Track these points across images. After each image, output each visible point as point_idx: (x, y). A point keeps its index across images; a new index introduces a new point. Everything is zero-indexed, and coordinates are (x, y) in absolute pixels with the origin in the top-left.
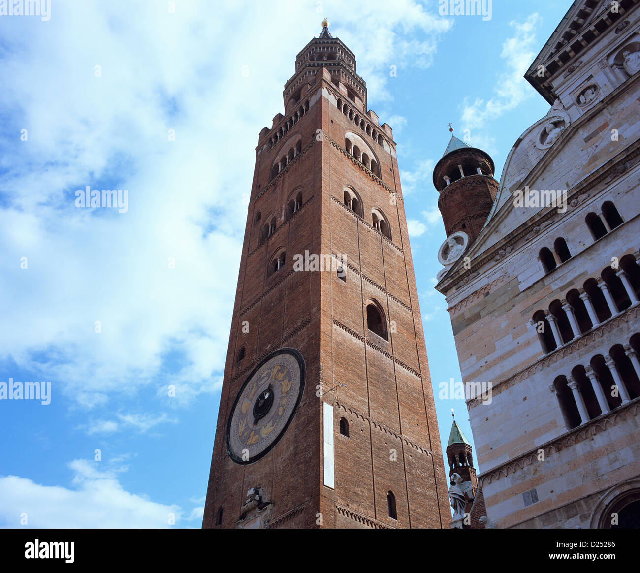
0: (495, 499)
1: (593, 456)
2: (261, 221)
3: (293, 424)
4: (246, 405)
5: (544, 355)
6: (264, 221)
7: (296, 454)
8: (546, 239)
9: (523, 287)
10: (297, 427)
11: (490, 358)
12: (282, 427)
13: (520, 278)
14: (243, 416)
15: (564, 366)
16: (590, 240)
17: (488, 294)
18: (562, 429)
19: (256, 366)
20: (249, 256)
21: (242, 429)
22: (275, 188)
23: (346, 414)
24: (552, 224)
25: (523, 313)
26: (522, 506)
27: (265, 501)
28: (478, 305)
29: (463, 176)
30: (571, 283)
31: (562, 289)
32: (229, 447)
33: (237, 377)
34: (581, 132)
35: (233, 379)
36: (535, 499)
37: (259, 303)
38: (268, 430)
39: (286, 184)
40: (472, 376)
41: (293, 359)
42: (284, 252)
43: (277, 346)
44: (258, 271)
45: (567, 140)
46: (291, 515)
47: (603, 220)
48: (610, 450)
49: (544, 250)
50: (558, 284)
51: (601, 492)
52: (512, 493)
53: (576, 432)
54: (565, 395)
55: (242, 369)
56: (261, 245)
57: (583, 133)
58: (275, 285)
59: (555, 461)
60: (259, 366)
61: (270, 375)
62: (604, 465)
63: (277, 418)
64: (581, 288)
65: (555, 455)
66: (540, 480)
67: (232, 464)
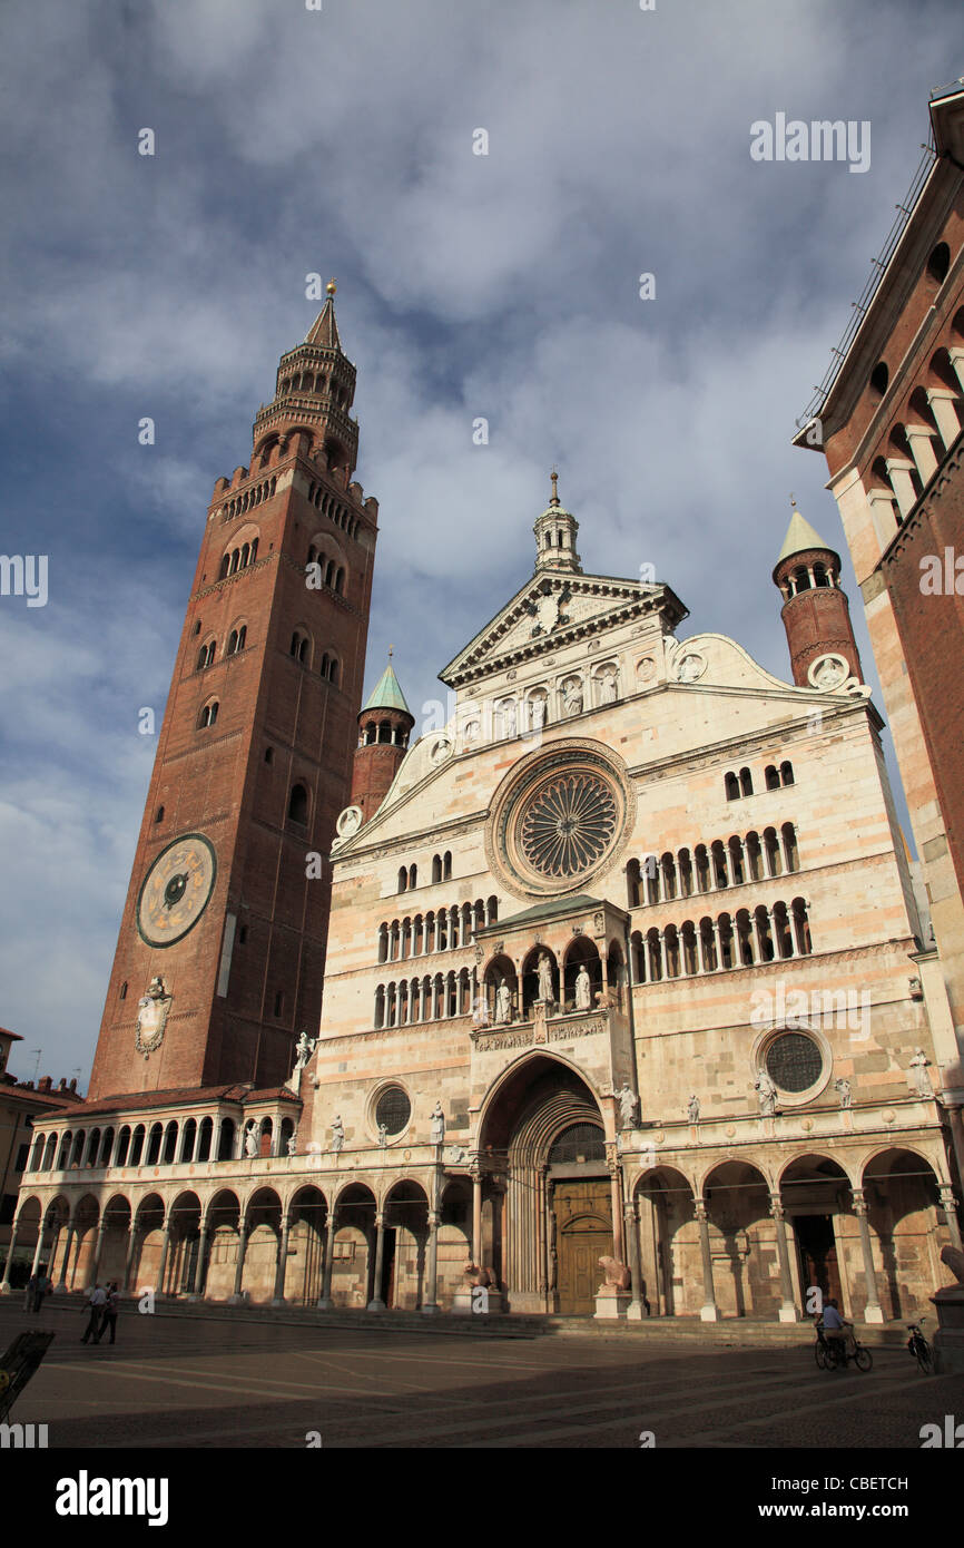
0: (325, 1061)
1: (382, 1052)
2: (200, 636)
3: (198, 925)
4: (159, 880)
5: (377, 964)
6: (203, 640)
7: (197, 957)
8: (406, 859)
9: (384, 894)
12: (189, 924)
13: (383, 885)
14: (155, 892)
15: (386, 978)
16: (431, 879)
17: (360, 886)
18: (371, 1027)
19: (169, 841)
20: (181, 681)
21: (153, 907)
22: (220, 599)
24: (415, 847)
25: (377, 918)
26: (336, 1071)
27: (167, 993)
28: (351, 892)
29: (377, 742)
30: (409, 911)
31: (404, 912)
32: (138, 920)
33: (153, 841)
34: (459, 765)
35: (149, 842)
36: (345, 1069)
37: (184, 758)
38: (178, 920)
39: (233, 601)
40: (334, 955)
41: (208, 852)
42: (216, 706)
43: (196, 827)
44: (188, 711)
45: (446, 769)
46: (187, 1015)
47: (443, 866)
48: (390, 1052)
49: (403, 869)
50: (402, 907)
51: (378, 1078)
52: (334, 1060)
53: (378, 1031)
54: (380, 1001)
55: (160, 833)
56: (195, 675)
57: (457, 770)
58: (204, 745)
59: (362, 1047)
60: (177, 841)
61: (184, 857)
62: (385, 1060)
63: (186, 911)
64: (413, 919)
65: (363, 1043)
66: (350, 1057)
67: (140, 941)
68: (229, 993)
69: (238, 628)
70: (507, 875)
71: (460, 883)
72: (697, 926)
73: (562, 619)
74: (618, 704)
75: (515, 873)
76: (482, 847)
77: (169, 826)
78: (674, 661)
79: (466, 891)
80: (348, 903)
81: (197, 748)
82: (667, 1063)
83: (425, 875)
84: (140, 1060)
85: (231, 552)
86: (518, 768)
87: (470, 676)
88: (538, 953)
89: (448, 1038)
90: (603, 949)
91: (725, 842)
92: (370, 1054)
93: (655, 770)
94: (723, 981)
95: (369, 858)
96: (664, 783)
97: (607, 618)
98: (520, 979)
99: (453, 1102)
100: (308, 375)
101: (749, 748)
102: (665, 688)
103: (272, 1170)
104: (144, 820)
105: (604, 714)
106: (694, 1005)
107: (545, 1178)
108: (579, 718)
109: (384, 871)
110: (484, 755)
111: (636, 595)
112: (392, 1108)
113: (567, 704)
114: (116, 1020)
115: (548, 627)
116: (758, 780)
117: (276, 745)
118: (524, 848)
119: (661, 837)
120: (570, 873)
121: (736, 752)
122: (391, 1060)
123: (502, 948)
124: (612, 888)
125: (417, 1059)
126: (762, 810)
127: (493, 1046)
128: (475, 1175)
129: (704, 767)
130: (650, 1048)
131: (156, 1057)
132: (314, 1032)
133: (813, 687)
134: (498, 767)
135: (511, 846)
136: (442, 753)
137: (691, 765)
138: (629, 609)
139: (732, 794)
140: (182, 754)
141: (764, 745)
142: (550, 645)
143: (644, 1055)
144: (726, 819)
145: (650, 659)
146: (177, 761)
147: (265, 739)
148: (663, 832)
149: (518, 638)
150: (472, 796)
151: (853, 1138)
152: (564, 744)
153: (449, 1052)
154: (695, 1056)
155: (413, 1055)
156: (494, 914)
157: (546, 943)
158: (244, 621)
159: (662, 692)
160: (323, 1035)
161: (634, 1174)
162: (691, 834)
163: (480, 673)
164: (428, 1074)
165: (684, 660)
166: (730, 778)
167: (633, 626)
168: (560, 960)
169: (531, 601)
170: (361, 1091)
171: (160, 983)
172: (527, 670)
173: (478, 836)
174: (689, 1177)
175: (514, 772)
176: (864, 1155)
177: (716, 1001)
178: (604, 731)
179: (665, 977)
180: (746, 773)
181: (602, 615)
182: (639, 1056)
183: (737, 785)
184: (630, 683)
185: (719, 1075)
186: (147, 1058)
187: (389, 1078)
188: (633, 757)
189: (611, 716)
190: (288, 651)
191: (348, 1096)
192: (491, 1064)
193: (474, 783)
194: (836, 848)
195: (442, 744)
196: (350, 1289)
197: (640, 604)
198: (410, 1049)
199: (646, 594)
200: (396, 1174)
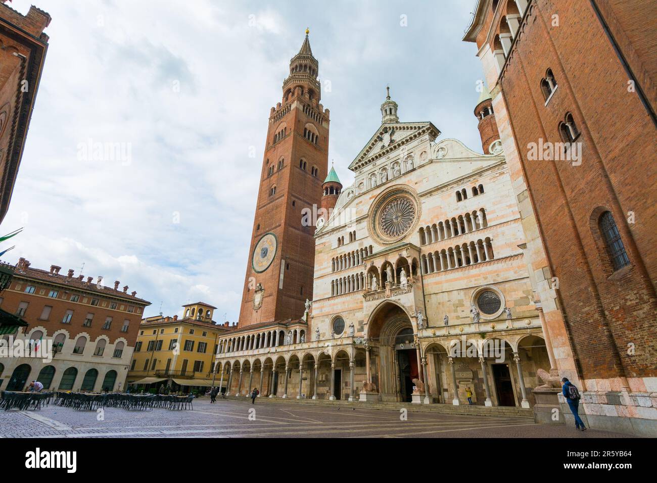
0: (315, 309)
1: (334, 305)
2: (269, 164)
3: (272, 264)
4: (259, 249)
5: (332, 273)
7: (272, 275)
8: (339, 234)
9: (333, 247)
11: (322, 267)
12: (269, 264)
13: (333, 245)
14: (258, 254)
15: (335, 277)
16: (349, 241)
17: (325, 245)
18: (330, 296)
19: (261, 236)
20: (263, 181)
21: (257, 259)
22: (275, 150)
23: (289, 261)
24: (343, 230)
25: (331, 256)
26: (319, 312)
27: (262, 289)
28: (322, 248)
29: (329, 194)
30: (341, 253)
31: (340, 254)
32: (253, 264)
33: (257, 236)
35: (255, 237)
36: (322, 311)
37: (266, 207)
38: (266, 263)
39: (279, 150)
40: (317, 271)
41: (274, 239)
42: (275, 187)
43: (270, 230)
44: (266, 191)
45: (353, 201)
46: (270, 296)
47: (353, 236)
48: (337, 304)
49: (339, 238)
50: (339, 252)
51: (333, 314)
52: (318, 308)
53: (333, 297)
54: (333, 286)
55: (258, 234)
56: (268, 178)
57: (357, 201)
58: (272, 202)
59: (327, 303)
60: (264, 236)
61: (267, 241)
62: (335, 307)
63: (268, 260)
64: (343, 256)
65: (327, 301)
66: (323, 307)
67: (253, 271)
68: (283, 287)
69: (281, 160)
70: (375, 237)
71: (359, 242)
72: (447, 251)
73: (392, 141)
74: (414, 170)
75: (378, 237)
76: (366, 228)
77: (261, 231)
78: (435, 151)
79: (361, 244)
80: (321, 252)
81: (269, 203)
82: (437, 304)
83: (347, 239)
84: (254, 312)
85: (277, 133)
86: (378, 198)
87: (359, 166)
88: (386, 264)
90: (410, 261)
91: (457, 218)
92: (330, 305)
93: (430, 193)
94: (458, 272)
95: (327, 235)
96: (432, 198)
97: (408, 138)
98: (380, 274)
99: (359, 321)
100: (301, 66)
101: (465, 180)
102: (431, 162)
103: (297, 348)
104: (253, 230)
105: (409, 175)
106: (447, 281)
107: (394, 350)
108: (399, 177)
109: (333, 239)
110: (366, 195)
111: (419, 128)
112: (338, 325)
113: (395, 172)
114: (246, 299)
115: (386, 145)
116: (470, 193)
117: (296, 200)
118: (382, 227)
119: (431, 218)
120: (399, 235)
121: (460, 183)
122: (337, 307)
123: (373, 263)
124: (414, 239)
125: (346, 306)
126: (471, 204)
127: (371, 299)
128: (366, 348)
129: (447, 190)
130: (430, 298)
131: (259, 311)
132: (311, 299)
133: (491, 154)
134: (371, 198)
135: (377, 226)
136: (351, 195)
137: (442, 190)
138: (416, 134)
139: (459, 199)
140: (264, 206)
141: (471, 179)
142: (387, 151)
143: (428, 301)
144: (457, 209)
145: (425, 152)
146: (263, 208)
147: (292, 198)
148: (432, 217)
149: (377, 150)
150: (362, 210)
151: (513, 331)
152: (394, 187)
153: (357, 303)
154: (449, 301)
156: (371, 252)
157: (389, 260)
158: (283, 157)
159: (430, 163)
160: (314, 299)
161: (424, 346)
162: (443, 216)
163: (363, 165)
164: (350, 311)
165: (438, 150)
166: (458, 194)
167: (418, 141)
168: (394, 267)
169: (380, 136)
170: (327, 319)
171: (260, 285)
172: (379, 162)
173: (365, 224)
174: (446, 348)
175: (377, 199)
176: (518, 338)
177: (456, 280)
178: (409, 181)
179: (435, 271)
180: (464, 191)
181: (406, 137)
182: (426, 302)
183: (461, 196)
184: (418, 162)
185: (458, 308)
186: (257, 312)
187: (337, 314)
188: (420, 189)
189: (411, 175)
190: (299, 166)
191: (323, 321)
192: (371, 306)
193: (363, 205)
194: (503, 217)
195: (351, 192)
196: (326, 393)
197: (421, 131)
198: (344, 303)
199: (423, 127)
200: (338, 348)
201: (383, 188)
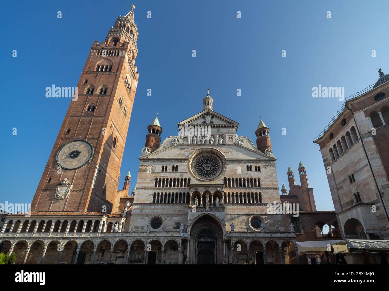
0: (135, 209)
1: (154, 209)
2: (87, 85)
4: (67, 150)
5: (154, 187)
8: (164, 164)
9: (157, 171)
10: (87, 168)
12: (81, 165)
13: (157, 169)
14: (65, 153)
15: (157, 191)
16: (171, 171)
18: (151, 202)
20: (79, 95)
21: (64, 157)
23: (101, 169)
24: (167, 162)
25: (155, 176)
26: (139, 212)
29: (155, 134)
31: (162, 176)
32: (57, 160)
33: (64, 138)
34: (180, 146)
35: (62, 138)
36: (142, 212)
38: (75, 163)
39: (102, 79)
40: (140, 183)
41: (89, 147)
43: (84, 139)
44: (81, 104)
46: (79, 191)
47: (175, 169)
48: (157, 209)
49: (163, 166)
51: (153, 215)
52: (138, 209)
53: (153, 204)
54: (154, 197)
56: (85, 95)
58: (88, 117)
60: (76, 141)
61: (79, 146)
62: (155, 211)
64: (165, 178)
65: (148, 206)
66: (144, 209)
68: (94, 187)
69: (103, 88)
71: (180, 173)
72: (239, 193)
73: (212, 122)
76: (186, 166)
79: (181, 175)
81: (84, 116)
83: (170, 169)
85: (100, 65)
86: (197, 151)
88: (206, 192)
89: (175, 208)
90: (223, 194)
92: (151, 209)
94: (244, 205)
95: (152, 161)
96: (233, 164)
97: (220, 125)
98: (201, 197)
99: (175, 222)
101: (252, 162)
105: (220, 146)
106: (238, 209)
107: (197, 241)
109: (157, 165)
110: (188, 146)
111: (230, 123)
112: (156, 223)
115: (208, 122)
116: (253, 169)
118: (196, 169)
119: (232, 174)
120: (207, 177)
121: (250, 162)
122: (157, 211)
123: (197, 189)
124: (220, 182)
125: (165, 212)
126: (254, 174)
129: (243, 163)
130: (227, 216)
134: (192, 150)
135: (193, 168)
137: (240, 162)
138: (228, 125)
139: (248, 170)
140: (78, 116)
141: (256, 162)
144: (246, 174)
145: (231, 137)
149: (200, 122)
150: (184, 154)
151: (280, 238)
152: (209, 149)
153: (175, 211)
154: (238, 219)
155: (164, 211)
157: (209, 190)
159: (234, 145)
160: (135, 202)
162: (239, 175)
164: (168, 215)
166: (247, 167)
167: (228, 129)
168: (212, 195)
169: (204, 115)
170: (147, 218)
171: (68, 180)
173: (185, 163)
178: (220, 149)
179: (231, 203)
180: (251, 166)
183: (249, 168)
184: (226, 141)
185: (242, 223)
186: (60, 201)
187: (156, 215)
188: (227, 156)
189: (222, 147)
191: (143, 218)
192: (194, 215)
193: (185, 151)
194: (268, 185)
197: (232, 125)
198: (163, 209)
199: (233, 124)
200: (169, 238)
201: (202, 147)
